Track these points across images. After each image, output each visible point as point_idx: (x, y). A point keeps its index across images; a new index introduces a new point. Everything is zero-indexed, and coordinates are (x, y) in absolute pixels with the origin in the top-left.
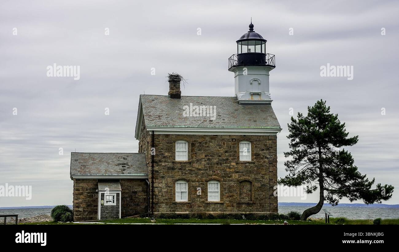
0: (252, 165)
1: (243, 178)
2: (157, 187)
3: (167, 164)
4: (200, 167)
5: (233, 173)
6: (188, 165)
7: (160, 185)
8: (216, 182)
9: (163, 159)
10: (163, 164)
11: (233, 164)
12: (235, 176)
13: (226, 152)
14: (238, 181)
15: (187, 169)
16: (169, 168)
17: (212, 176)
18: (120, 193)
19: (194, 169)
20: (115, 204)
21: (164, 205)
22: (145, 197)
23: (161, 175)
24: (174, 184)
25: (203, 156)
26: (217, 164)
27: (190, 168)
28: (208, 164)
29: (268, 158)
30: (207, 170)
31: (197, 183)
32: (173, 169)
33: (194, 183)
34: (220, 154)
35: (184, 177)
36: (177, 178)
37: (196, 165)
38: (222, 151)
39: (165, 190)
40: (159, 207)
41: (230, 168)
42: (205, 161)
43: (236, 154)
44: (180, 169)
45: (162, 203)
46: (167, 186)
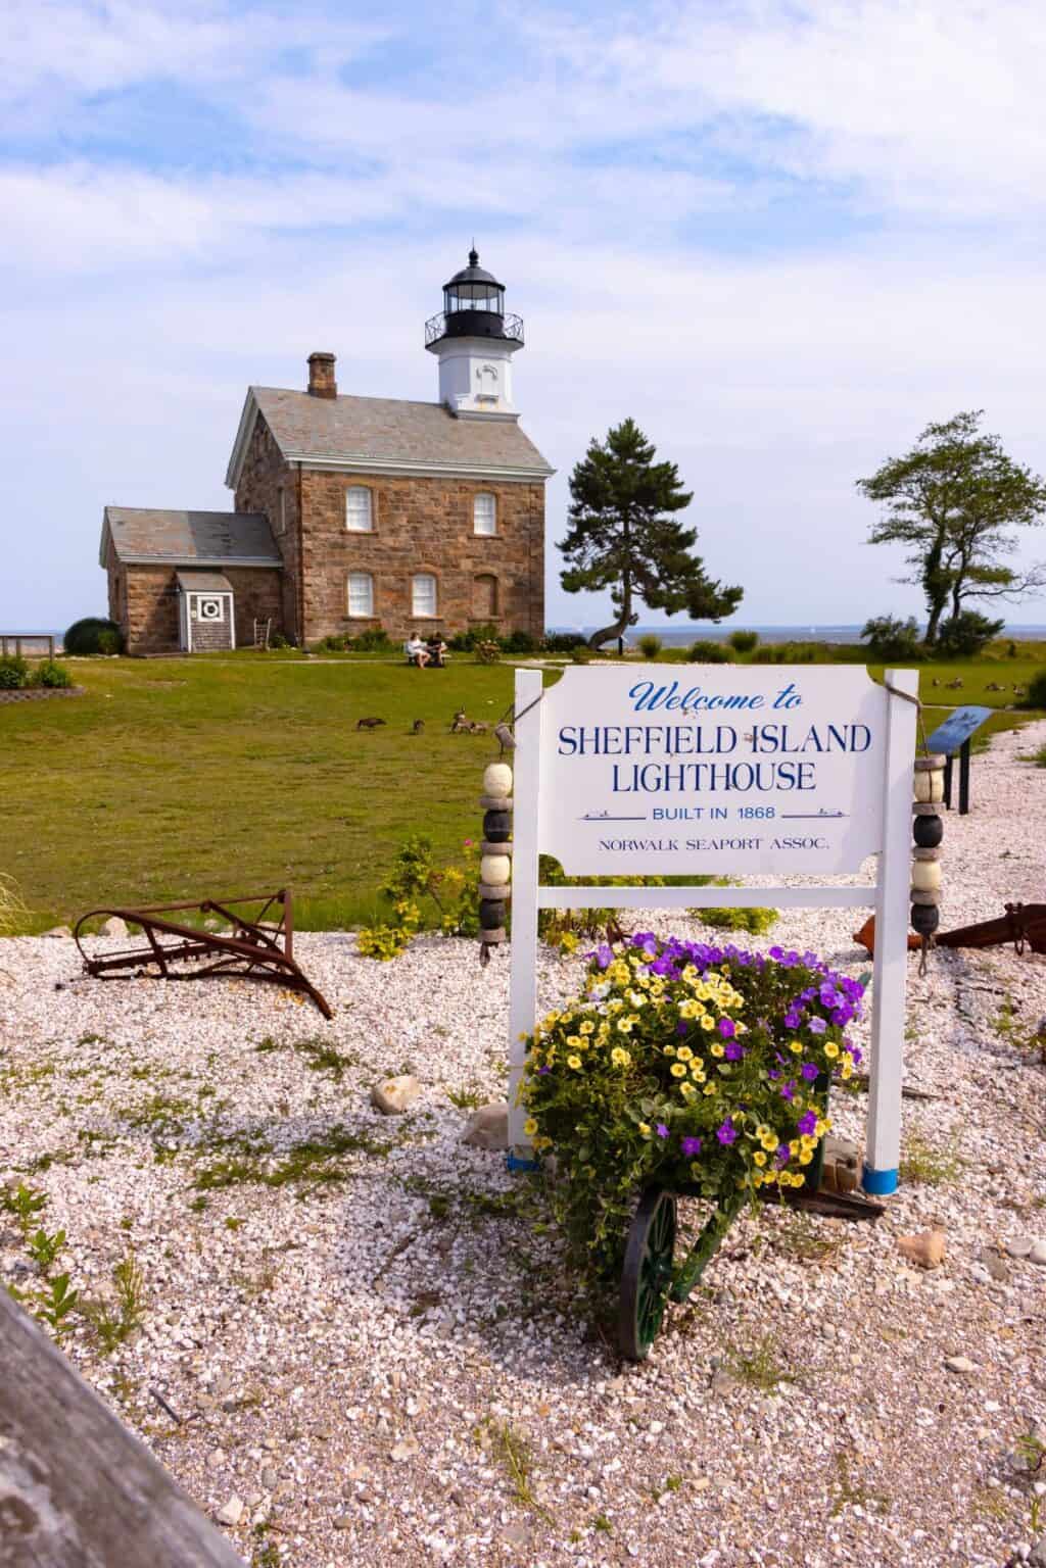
0: (498, 543)
1: (480, 569)
2: (309, 585)
3: (329, 535)
4: (397, 545)
5: (461, 557)
6: (372, 539)
7: (317, 581)
8: (428, 577)
9: (321, 526)
10: (323, 536)
11: (462, 539)
12: (466, 565)
13: (448, 514)
14: (471, 573)
15: (371, 547)
16: (335, 545)
17: (419, 563)
18: (231, 595)
19: (383, 547)
20: (221, 619)
21: (325, 623)
22: (277, 605)
23: (319, 559)
24: (346, 578)
25: (404, 521)
26: (431, 539)
27: (377, 546)
28: (413, 538)
29: (527, 529)
30: (410, 550)
31: (392, 577)
32: (343, 547)
33: (386, 578)
34: (436, 519)
35: (365, 565)
36: (352, 566)
37: (389, 541)
38: (440, 511)
39: (328, 591)
40: (317, 626)
41: (456, 548)
42: (407, 532)
43: (467, 520)
44: (359, 548)
45: (324, 618)
46: (331, 581)
